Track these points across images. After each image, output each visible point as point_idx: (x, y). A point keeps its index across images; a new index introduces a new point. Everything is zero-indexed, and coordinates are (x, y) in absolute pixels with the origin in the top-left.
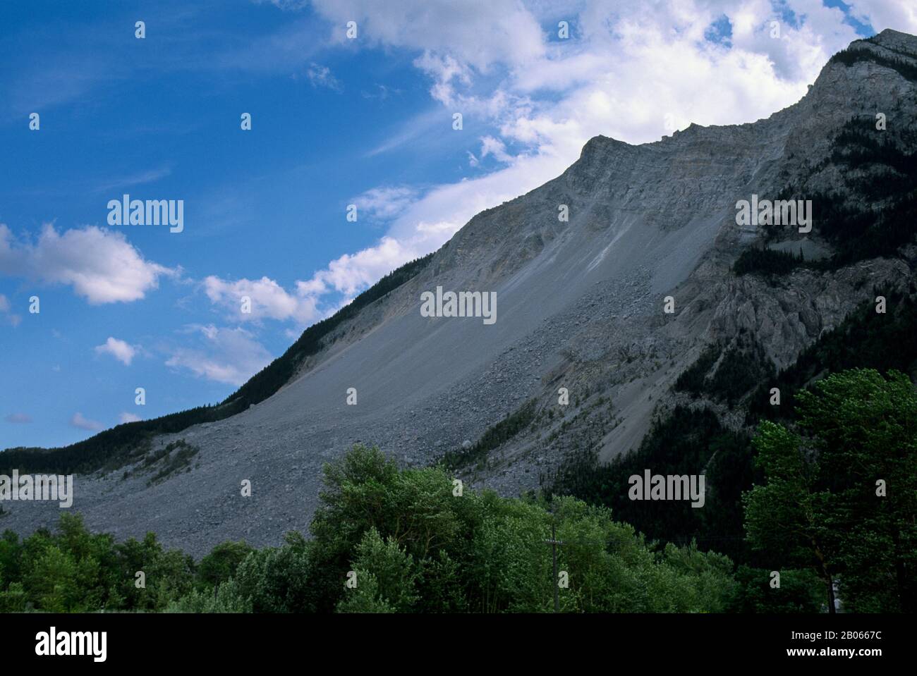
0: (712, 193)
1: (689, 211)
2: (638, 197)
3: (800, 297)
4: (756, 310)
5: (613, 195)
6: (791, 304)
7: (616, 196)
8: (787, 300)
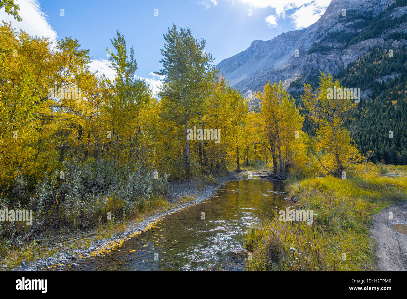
0: (289, 49)
1: (282, 54)
2: (266, 53)
3: (335, 57)
4: (317, 63)
5: (259, 54)
6: (331, 59)
7: (260, 54)
8: (330, 58)
